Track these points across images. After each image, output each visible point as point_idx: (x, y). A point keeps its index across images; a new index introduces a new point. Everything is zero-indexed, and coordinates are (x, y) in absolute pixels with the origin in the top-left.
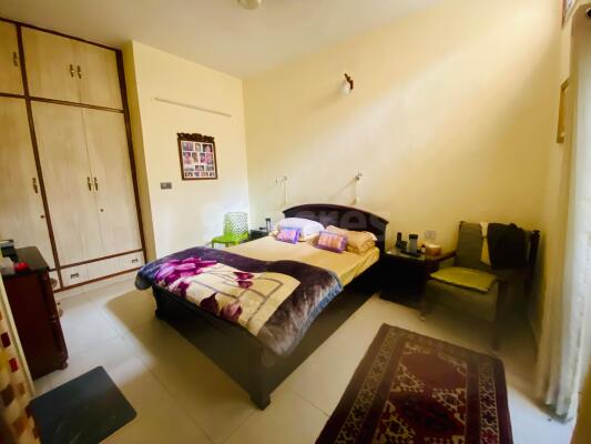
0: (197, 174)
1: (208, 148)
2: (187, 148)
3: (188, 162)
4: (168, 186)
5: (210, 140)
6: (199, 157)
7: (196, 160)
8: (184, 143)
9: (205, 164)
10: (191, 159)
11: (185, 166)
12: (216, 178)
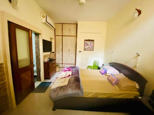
0: (88, 49)
1: (92, 43)
2: (86, 43)
3: (86, 46)
4: (81, 52)
5: (93, 41)
6: (89, 45)
7: (88, 46)
8: (86, 42)
9: (90, 47)
10: (87, 45)
11: (85, 47)
12: (93, 50)
